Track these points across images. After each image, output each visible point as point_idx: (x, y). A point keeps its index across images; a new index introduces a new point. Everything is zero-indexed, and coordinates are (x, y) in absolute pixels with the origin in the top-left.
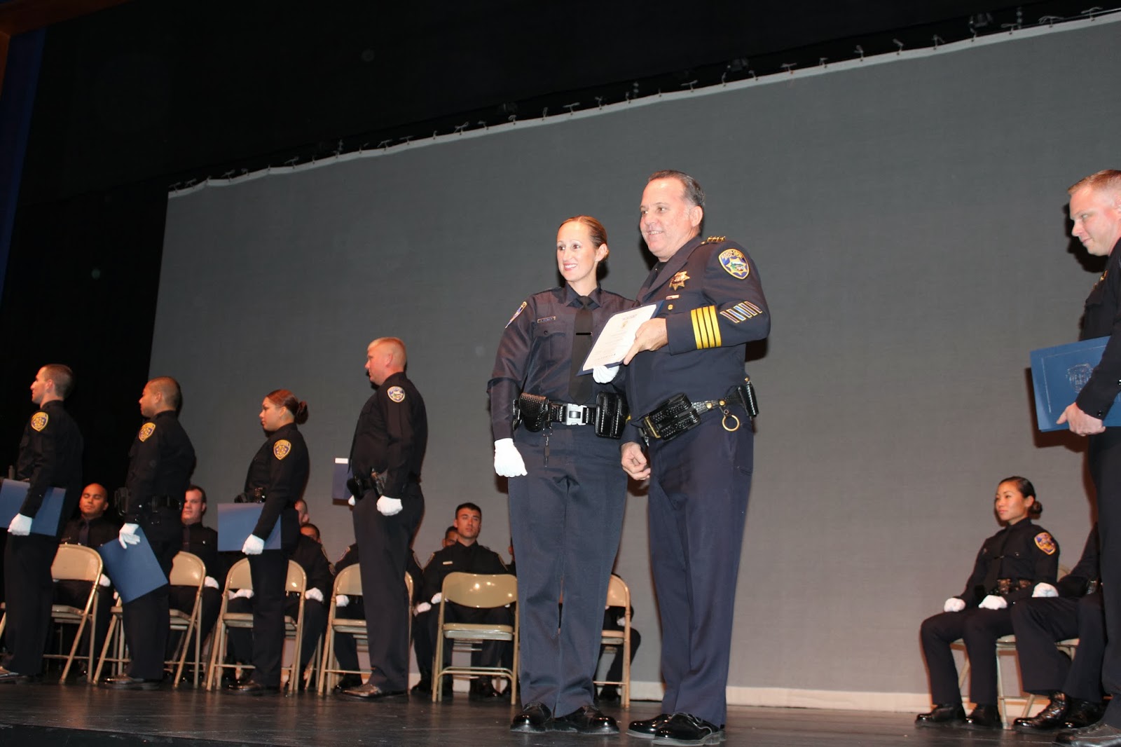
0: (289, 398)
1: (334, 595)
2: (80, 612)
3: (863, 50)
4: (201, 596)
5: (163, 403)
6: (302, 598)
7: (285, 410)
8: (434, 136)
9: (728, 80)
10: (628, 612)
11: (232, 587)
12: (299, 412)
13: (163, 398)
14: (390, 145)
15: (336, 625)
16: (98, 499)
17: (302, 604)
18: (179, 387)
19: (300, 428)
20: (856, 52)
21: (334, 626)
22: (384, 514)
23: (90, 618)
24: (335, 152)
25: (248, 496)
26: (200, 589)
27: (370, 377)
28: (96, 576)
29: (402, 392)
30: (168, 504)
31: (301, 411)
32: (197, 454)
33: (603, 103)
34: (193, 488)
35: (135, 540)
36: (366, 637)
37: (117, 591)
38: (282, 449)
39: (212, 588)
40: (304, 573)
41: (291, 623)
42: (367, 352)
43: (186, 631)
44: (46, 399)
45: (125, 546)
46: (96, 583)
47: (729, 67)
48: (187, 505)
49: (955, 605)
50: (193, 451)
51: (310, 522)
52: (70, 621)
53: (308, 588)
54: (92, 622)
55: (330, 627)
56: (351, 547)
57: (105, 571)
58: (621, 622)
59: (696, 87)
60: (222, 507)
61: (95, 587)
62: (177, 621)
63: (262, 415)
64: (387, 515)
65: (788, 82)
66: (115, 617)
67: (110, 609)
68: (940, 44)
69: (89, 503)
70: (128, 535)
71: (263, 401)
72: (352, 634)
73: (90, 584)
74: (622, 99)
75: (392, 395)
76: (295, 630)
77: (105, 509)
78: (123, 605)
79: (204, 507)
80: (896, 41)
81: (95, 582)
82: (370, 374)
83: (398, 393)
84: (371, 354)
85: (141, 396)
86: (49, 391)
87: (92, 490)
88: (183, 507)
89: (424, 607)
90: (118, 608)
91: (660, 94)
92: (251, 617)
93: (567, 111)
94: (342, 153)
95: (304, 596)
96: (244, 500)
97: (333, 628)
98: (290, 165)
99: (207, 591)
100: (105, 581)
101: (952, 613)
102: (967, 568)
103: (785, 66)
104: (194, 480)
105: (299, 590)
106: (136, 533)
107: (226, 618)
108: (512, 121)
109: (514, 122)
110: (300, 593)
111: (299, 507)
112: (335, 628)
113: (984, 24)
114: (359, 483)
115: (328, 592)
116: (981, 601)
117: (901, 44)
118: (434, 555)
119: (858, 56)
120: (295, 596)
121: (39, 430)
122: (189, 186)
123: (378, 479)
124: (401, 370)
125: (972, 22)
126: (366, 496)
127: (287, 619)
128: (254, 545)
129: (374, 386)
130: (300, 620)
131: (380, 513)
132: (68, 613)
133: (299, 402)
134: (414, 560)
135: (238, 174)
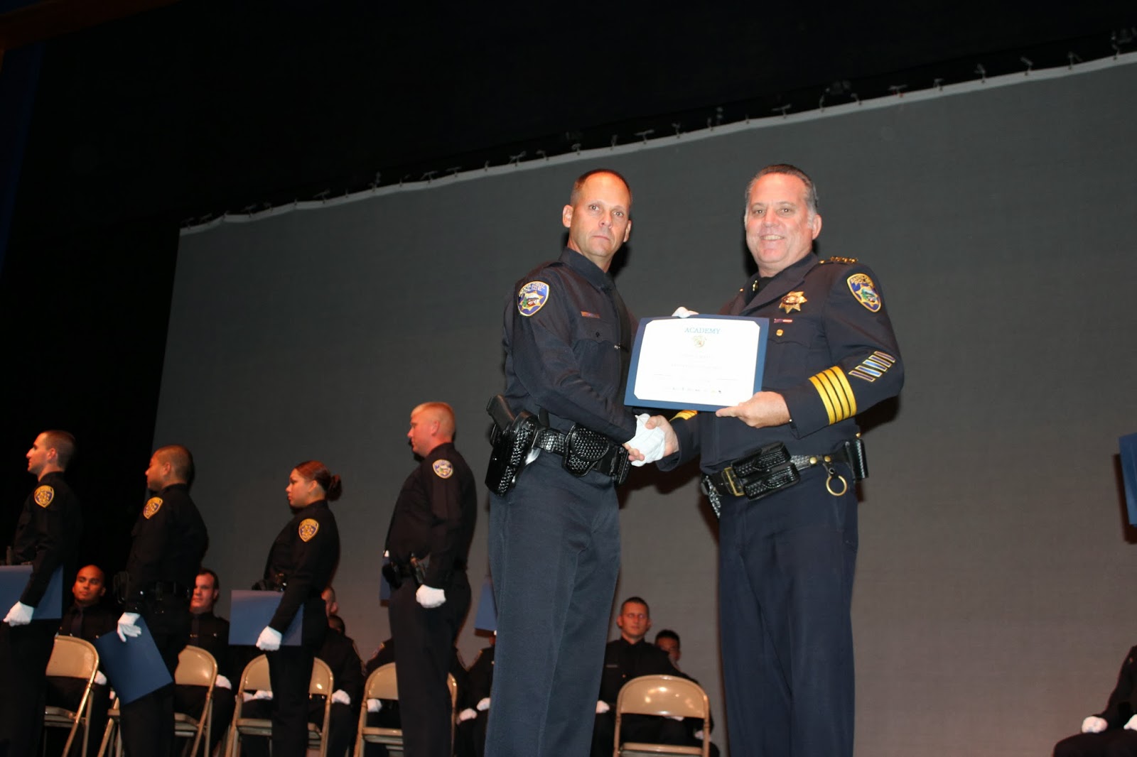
0: (320, 471)
1: (365, 699)
2: (71, 714)
3: (985, 69)
4: (211, 698)
5: (173, 475)
6: (328, 701)
7: (315, 484)
8: (486, 167)
9: (827, 104)
10: (707, 725)
11: (246, 688)
12: (331, 487)
13: (173, 469)
14: (435, 177)
15: (367, 735)
16: (96, 584)
17: (328, 708)
18: (190, 457)
19: (332, 506)
20: (977, 72)
21: (364, 735)
22: (425, 607)
23: (82, 722)
24: (372, 184)
25: (268, 583)
26: (211, 689)
27: (413, 447)
28: (91, 674)
29: (450, 467)
30: (175, 591)
31: (334, 487)
32: (210, 534)
33: (681, 131)
34: (204, 572)
35: (136, 632)
36: (401, 748)
37: (115, 690)
38: (309, 529)
39: (224, 689)
40: (331, 674)
41: (315, 731)
42: (410, 419)
43: (193, 739)
44: (46, 471)
45: (124, 639)
46: (91, 681)
47: (828, 90)
48: (197, 591)
49: (1095, 725)
50: (205, 530)
51: (339, 614)
52: (58, 725)
53: (335, 690)
54: (85, 725)
55: (360, 737)
56: (386, 643)
57: (101, 668)
58: (699, 735)
59: (789, 112)
60: (237, 595)
61: (89, 685)
62: (183, 727)
63: (289, 489)
64: (427, 607)
65: (897, 107)
66: (111, 721)
67: (107, 711)
68: (1076, 62)
69: (85, 588)
70: (128, 626)
71: (290, 474)
72: (384, 745)
73: (85, 681)
74: (704, 126)
75: (438, 469)
76: (320, 739)
77: (102, 594)
78: (121, 707)
79: (216, 594)
80: (1024, 59)
81: (89, 679)
82: (414, 444)
83: (445, 467)
84: (414, 421)
85: (147, 466)
86: (50, 462)
87: (88, 572)
88: (192, 593)
89: (468, 714)
90: (115, 709)
91: (747, 120)
92: (269, 724)
93: (640, 139)
94: (379, 186)
95: (331, 701)
96: (263, 587)
97: (364, 738)
98: (319, 199)
99: (218, 690)
100: (101, 679)
101: (1091, 735)
102: (1108, 680)
103: (893, 88)
104: (205, 563)
105: (325, 693)
106: (137, 623)
107: (239, 724)
108: (576, 151)
109: (579, 151)
110: (326, 696)
111: (326, 596)
112: (366, 737)
113: (1129, 40)
114: (396, 568)
115: (358, 696)
116: (1127, 720)
117: (1030, 63)
118: (481, 652)
119: (979, 77)
120: (320, 699)
121: (44, 506)
122: (204, 222)
123: (418, 566)
124: (448, 439)
125: (1113, 38)
126: (403, 585)
127: (311, 726)
128: (269, 638)
129: (418, 457)
130: (326, 728)
131: (419, 604)
132: (59, 715)
133: (332, 475)
134: (457, 659)
135: (261, 208)
